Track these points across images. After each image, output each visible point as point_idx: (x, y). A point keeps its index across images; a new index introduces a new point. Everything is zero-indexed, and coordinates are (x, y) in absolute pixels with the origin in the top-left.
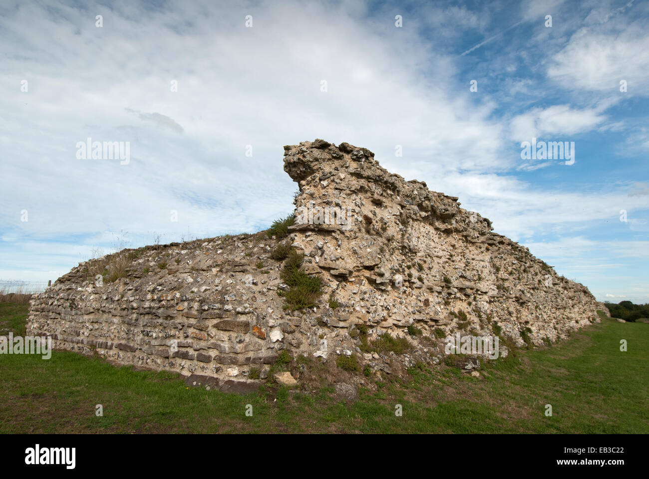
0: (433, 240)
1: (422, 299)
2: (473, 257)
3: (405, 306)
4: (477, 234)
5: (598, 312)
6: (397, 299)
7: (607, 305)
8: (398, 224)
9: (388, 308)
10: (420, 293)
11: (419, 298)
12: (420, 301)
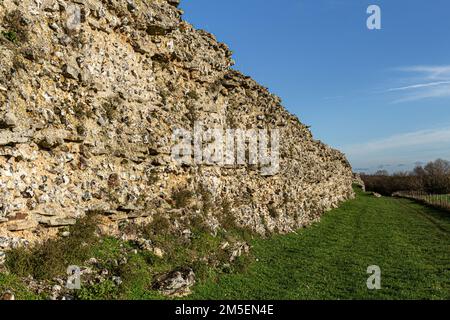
0: (132, 72)
1: (105, 174)
2: (202, 105)
3: (68, 189)
4: (208, 68)
5: (353, 185)
6: (50, 174)
7: (363, 177)
8: (55, 30)
9: (28, 194)
10: (102, 164)
11: (100, 173)
12: (101, 177)
